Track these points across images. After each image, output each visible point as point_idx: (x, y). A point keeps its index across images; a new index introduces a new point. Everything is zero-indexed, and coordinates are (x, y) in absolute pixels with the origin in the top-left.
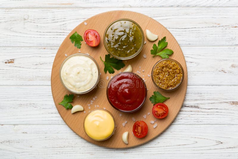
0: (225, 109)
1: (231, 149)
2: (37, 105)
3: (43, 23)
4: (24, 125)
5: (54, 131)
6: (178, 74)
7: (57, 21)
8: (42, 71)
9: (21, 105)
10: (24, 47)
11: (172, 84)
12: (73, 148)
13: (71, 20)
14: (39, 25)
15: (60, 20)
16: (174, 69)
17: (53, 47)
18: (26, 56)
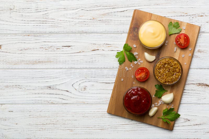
0: (192, 90)
1: (198, 125)
2: (22, 86)
3: (28, 13)
4: (10, 104)
5: (38, 110)
6: (177, 73)
7: (40, 11)
8: (27, 56)
9: (7, 87)
10: (10, 34)
11: (170, 80)
12: (55, 125)
13: (52, 9)
14: (23, 14)
15: (43, 10)
16: (175, 68)
17: (36, 34)
18: (12, 42)
